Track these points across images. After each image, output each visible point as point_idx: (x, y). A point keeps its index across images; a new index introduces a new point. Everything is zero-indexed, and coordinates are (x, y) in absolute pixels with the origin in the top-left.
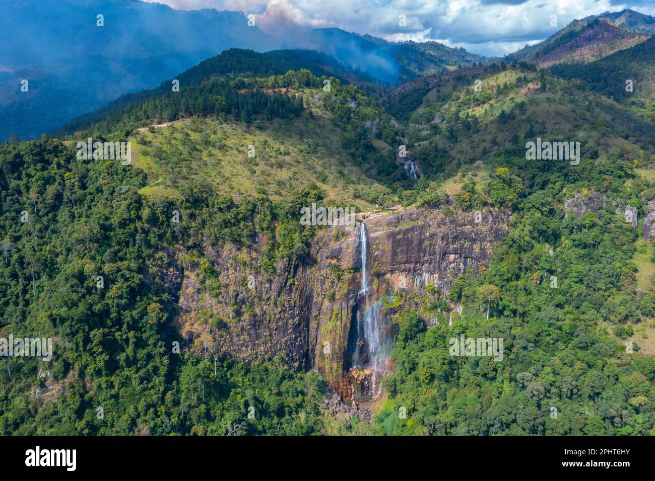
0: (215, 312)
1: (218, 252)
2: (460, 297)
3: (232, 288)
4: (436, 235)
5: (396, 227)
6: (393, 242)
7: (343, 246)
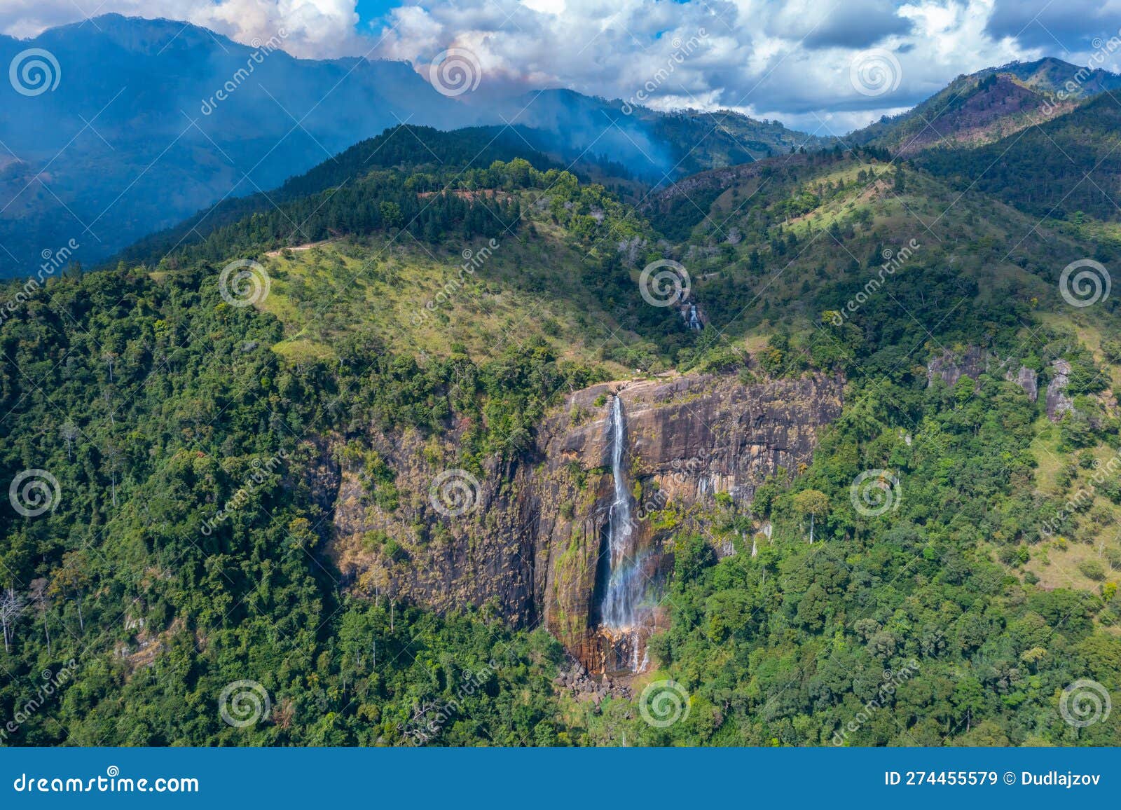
0: (389, 534)
1: (393, 442)
2: (768, 511)
3: (415, 498)
4: (730, 415)
5: (669, 402)
6: (664, 426)
7: (587, 433)
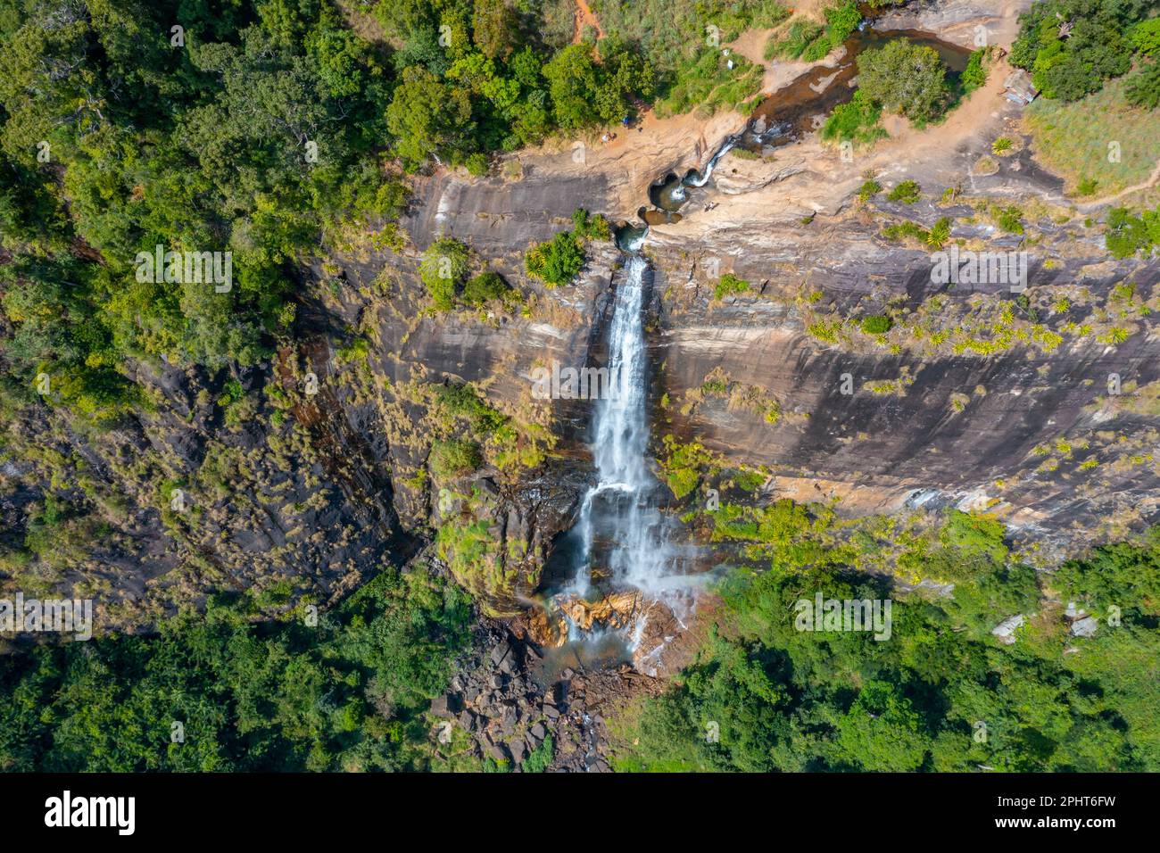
7: (499, 349)
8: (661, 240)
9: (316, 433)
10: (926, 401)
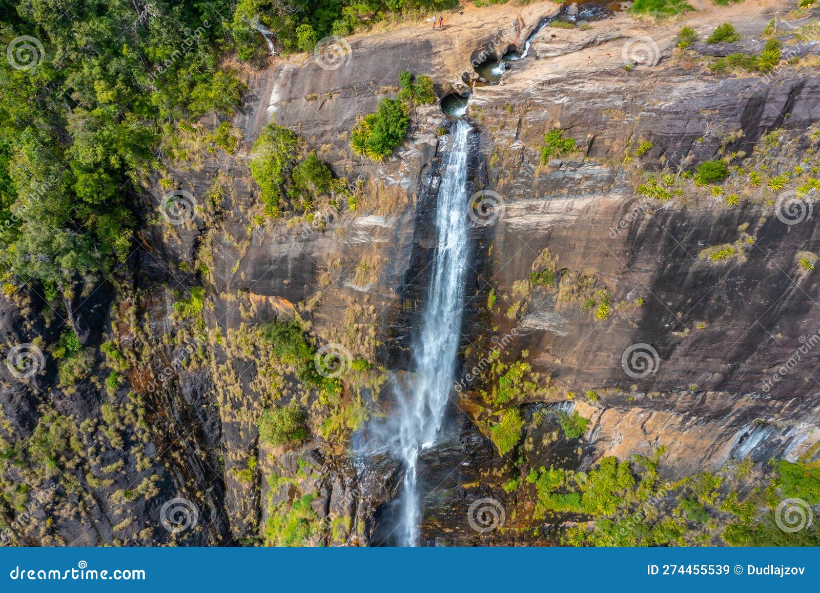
7: (325, 255)
8: (486, 97)
9: (151, 404)
10: (769, 266)
